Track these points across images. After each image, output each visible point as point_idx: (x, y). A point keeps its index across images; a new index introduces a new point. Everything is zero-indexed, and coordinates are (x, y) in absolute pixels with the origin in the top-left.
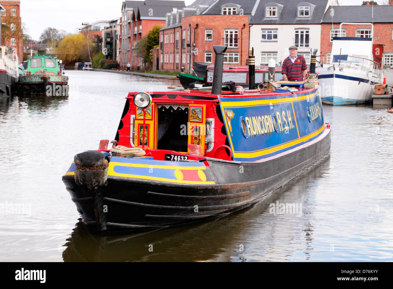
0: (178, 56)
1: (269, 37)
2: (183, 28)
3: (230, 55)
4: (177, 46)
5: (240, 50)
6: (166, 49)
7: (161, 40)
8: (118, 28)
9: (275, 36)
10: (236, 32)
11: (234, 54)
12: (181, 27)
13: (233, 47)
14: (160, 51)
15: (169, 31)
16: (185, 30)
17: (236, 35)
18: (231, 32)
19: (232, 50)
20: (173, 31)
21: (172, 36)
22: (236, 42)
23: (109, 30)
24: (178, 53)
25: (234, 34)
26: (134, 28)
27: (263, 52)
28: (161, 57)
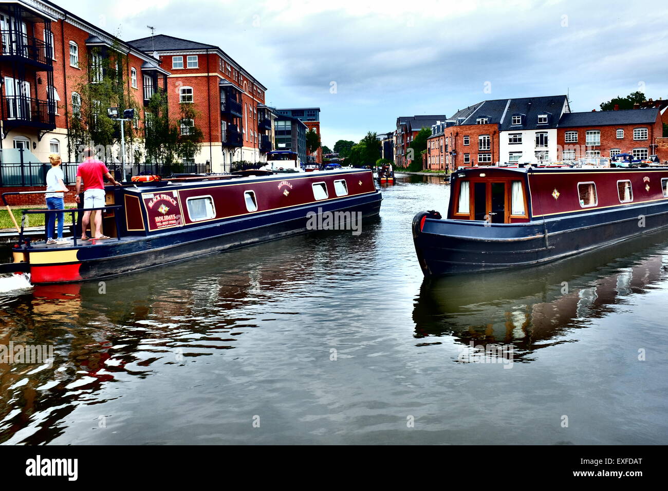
0: (442, 158)
1: (515, 140)
2: (446, 136)
3: (488, 155)
4: (441, 150)
5: (491, 151)
6: (433, 153)
7: (428, 147)
8: (394, 139)
9: (520, 140)
10: (488, 137)
11: (482, 155)
12: (444, 135)
13: (486, 149)
14: (428, 155)
15: (435, 140)
16: (447, 137)
17: (488, 140)
18: (485, 138)
19: (486, 152)
20: (438, 139)
21: (437, 143)
22: (488, 145)
23: (387, 140)
24: (442, 155)
25: (486, 139)
26: (407, 138)
27: (510, 152)
28: (429, 159)
